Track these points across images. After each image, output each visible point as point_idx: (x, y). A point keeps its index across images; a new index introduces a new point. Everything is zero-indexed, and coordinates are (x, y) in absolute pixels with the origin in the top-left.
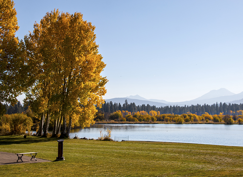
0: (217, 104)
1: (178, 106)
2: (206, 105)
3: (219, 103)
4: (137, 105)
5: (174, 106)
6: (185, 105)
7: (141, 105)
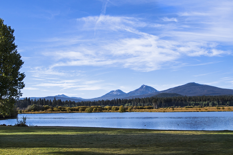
0: (115, 100)
1: (90, 101)
2: (108, 100)
3: (116, 99)
4: (62, 101)
5: (87, 101)
6: (94, 101)
7: (65, 101)
